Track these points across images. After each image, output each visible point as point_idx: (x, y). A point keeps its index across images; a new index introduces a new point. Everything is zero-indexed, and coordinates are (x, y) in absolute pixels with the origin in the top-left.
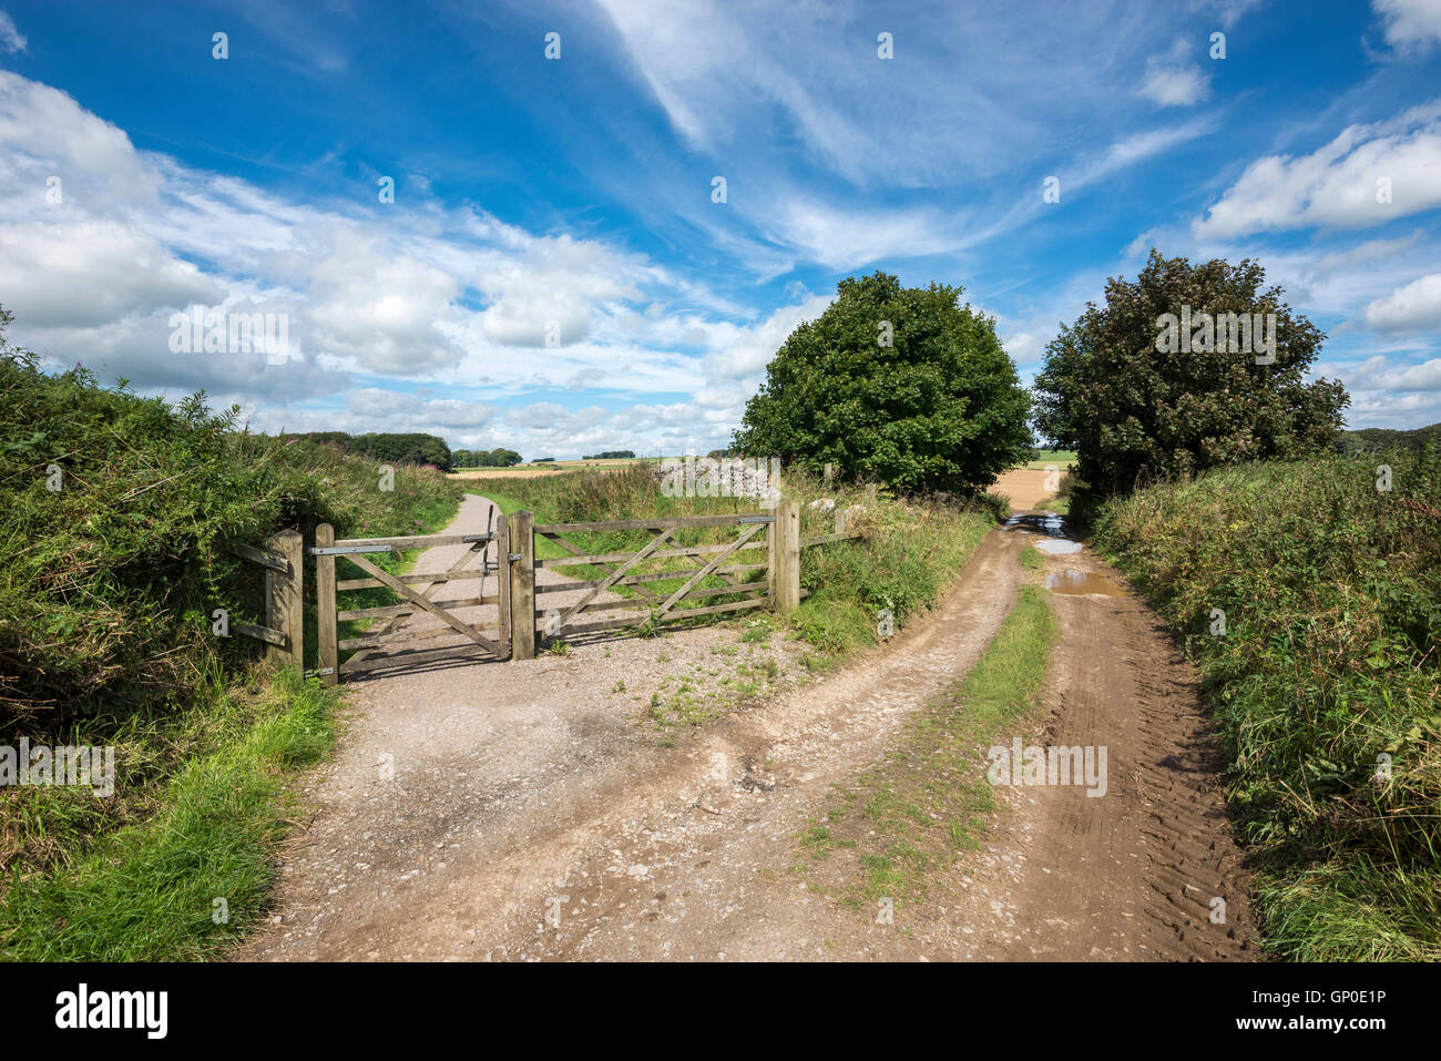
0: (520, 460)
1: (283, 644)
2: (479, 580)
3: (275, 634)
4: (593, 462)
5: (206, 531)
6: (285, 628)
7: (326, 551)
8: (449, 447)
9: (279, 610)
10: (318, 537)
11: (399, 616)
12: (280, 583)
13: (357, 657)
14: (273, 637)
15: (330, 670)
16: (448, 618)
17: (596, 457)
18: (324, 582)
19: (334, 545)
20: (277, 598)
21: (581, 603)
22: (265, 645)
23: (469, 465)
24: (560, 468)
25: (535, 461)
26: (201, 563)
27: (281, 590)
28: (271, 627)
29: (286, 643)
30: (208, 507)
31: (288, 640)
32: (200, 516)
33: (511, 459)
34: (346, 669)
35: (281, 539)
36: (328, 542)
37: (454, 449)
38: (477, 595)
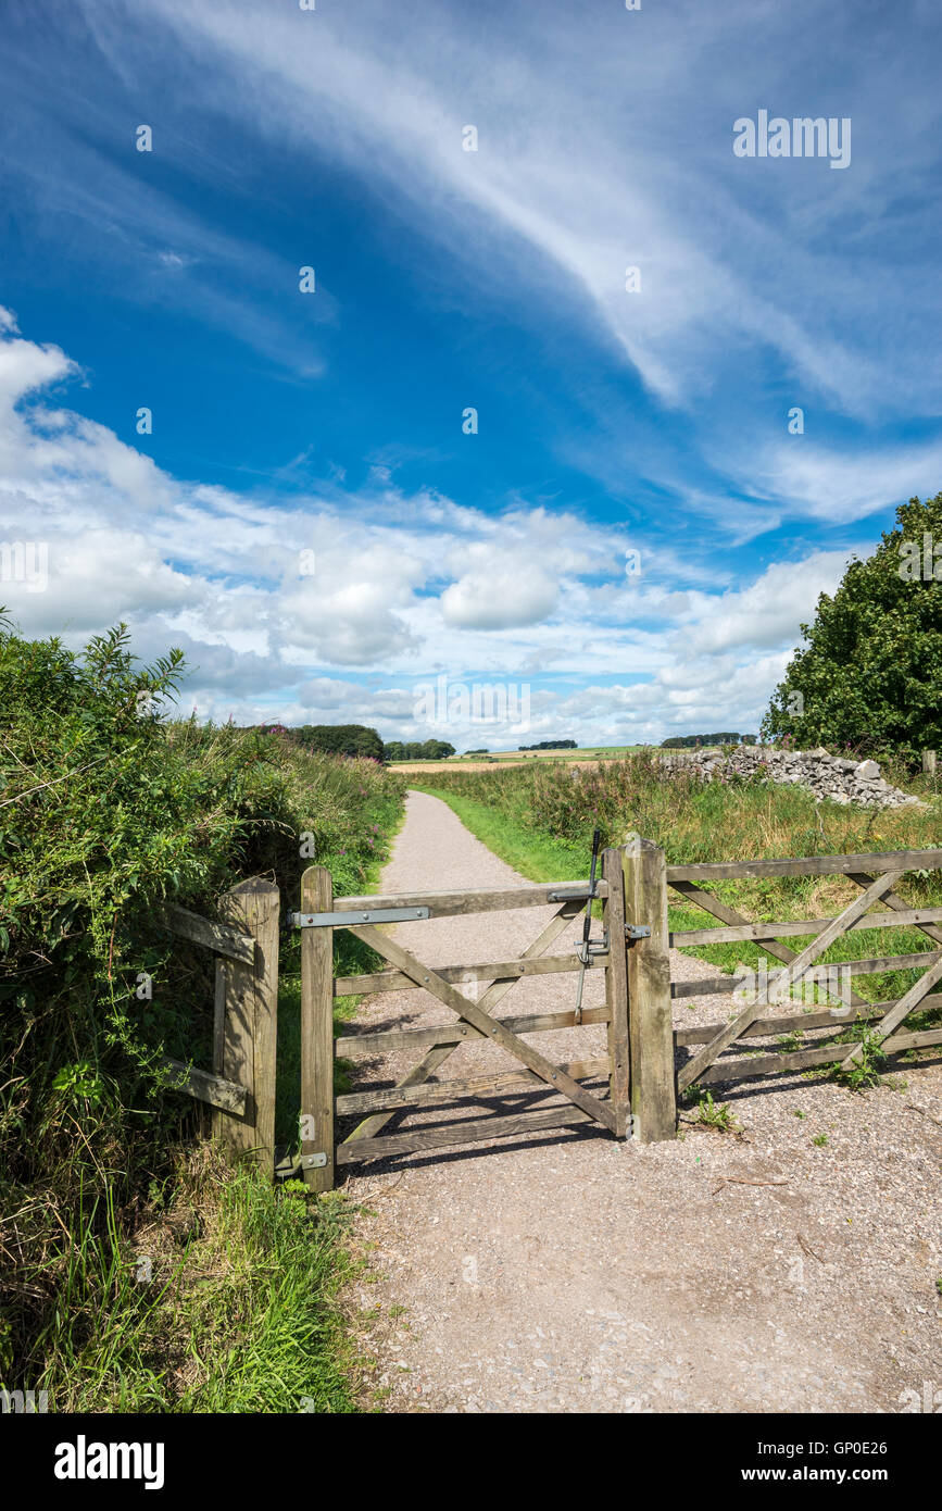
0: (453, 751)
1: (240, 1111)
2: (573, 977)
3: (229, 1090)
4: (530, 754)
5: (108, 896)
6: (246, 1074)
7: (319, 920)
8: (382, 739)
9: (236, 1039)
10: (305, 893)
11: (437, 1047)
12: (239, 984)
13: (365, 1129)
14: (224, 1096)
15: (319, 1159)
16: (524, 1051)
17: (534, 748)
18: (315, 979)
19: (333, 909)
20: (233, 1015)
21: (744, 1017)
22: (210, 1111)
23: (401, 758)
24: (496, 760)
25: (468, 753)
26: (96, 964)
27: (241, 999)
28: (222, 1073)
29: (246, 1110)
30: (115, 842)
31: (249, 1100)
32: (99, 862)
33: (443, 751)
34: (348, 1157)
35: (244, 899)
36: (322, 902)
37: (386, 741)
38: (573, 1007)
